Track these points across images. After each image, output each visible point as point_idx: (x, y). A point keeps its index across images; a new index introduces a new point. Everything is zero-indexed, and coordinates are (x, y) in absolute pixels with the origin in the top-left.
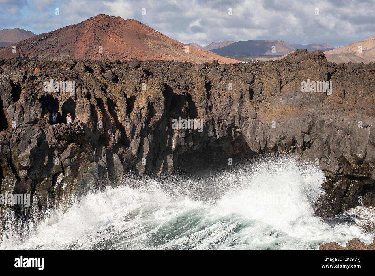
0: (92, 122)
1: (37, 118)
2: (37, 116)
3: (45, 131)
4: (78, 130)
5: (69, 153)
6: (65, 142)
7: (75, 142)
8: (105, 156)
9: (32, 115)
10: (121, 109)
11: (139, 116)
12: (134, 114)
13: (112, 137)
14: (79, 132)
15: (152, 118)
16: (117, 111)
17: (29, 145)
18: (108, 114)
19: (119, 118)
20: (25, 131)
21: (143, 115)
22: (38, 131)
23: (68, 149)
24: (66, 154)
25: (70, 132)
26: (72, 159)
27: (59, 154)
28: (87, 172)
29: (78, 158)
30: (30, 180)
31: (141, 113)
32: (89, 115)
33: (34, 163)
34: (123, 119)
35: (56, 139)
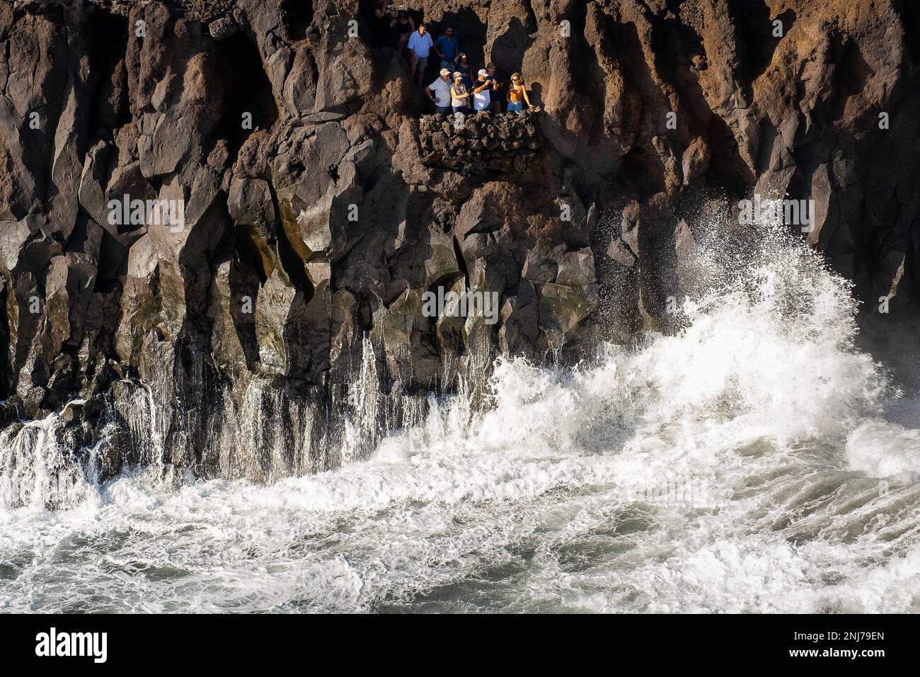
0: (579, 110)
1: (356, 93)
2: (356, 86)
3: (387, 138)
4: (512, 137)
5: (477, 216)
6: (459, 178)
7: (504, 177)
8: (635, 230)
9: (337, 85)
10: (714, 64)
11: (788, 89)
12: (769, 83)
13: (670, 163)
14: (515, 144)
15: (850, 98)
16: (701, 72)
17: (332, 182)
18: (656, 81)
19: (707, 94)
20: (314, 138)
21: (811, 87)
22: (361, 140)
23: (473, 202)
24: (468, 217)
25: (474, 143)
26: (492, 236)
27: (447, 215)
28: (554, 281)
29: (514, 234)
30: (346, 294)
31: (803, 78)
32: (563, 85)
33: (355, 240)
34: (722, 99)
35: (427, 165)
